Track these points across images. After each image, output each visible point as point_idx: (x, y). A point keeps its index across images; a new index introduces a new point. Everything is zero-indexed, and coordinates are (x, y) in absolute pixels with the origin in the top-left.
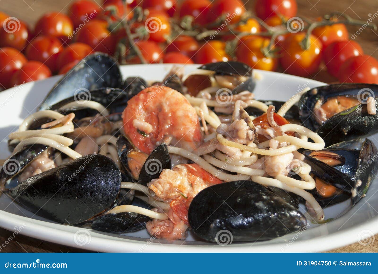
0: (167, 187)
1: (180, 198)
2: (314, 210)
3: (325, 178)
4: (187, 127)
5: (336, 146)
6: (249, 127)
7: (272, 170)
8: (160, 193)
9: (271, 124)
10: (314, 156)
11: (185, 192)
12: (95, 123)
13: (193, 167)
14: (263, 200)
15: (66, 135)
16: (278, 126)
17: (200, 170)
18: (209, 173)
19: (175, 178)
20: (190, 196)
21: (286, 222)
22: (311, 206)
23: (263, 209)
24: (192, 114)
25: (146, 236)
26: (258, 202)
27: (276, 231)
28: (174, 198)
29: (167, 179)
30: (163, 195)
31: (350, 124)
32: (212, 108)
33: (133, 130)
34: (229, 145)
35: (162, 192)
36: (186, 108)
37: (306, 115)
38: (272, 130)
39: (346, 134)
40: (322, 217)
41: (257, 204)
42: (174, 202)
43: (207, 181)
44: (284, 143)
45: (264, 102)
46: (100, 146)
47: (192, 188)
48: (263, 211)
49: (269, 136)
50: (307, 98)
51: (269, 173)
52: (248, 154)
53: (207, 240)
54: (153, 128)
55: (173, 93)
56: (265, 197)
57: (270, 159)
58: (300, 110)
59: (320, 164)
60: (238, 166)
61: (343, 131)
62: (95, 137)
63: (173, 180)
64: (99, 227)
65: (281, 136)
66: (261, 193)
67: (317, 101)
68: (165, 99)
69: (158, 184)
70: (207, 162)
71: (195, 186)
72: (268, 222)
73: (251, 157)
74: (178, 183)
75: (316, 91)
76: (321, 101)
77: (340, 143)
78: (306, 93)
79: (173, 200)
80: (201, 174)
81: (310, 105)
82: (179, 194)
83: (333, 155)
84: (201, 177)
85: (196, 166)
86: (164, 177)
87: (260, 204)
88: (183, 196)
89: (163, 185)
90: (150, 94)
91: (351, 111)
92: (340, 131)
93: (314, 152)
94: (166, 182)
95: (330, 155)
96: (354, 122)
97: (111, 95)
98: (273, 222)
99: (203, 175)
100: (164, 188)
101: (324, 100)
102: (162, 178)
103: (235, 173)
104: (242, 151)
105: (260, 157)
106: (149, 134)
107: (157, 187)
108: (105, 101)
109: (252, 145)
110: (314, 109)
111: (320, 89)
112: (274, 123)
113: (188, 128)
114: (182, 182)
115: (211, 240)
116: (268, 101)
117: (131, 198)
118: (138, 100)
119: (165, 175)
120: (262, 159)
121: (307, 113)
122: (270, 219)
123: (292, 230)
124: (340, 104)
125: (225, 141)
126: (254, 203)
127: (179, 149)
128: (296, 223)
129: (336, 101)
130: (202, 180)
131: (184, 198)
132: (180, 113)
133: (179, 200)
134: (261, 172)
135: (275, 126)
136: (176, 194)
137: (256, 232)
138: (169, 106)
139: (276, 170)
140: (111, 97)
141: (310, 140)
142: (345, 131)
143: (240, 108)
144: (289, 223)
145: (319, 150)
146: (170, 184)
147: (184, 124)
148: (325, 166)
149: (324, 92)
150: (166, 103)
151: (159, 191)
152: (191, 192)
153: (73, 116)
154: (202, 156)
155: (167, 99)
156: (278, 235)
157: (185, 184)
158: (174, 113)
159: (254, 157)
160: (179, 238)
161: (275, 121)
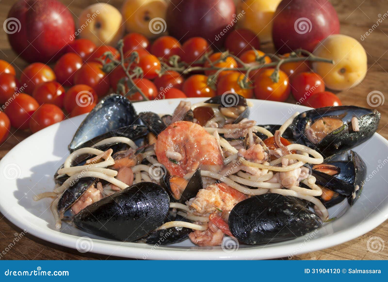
0: (205, 203)
1: (216, 212)
2: (321, 212)
3: (328, 186)
4: (211, 153)
5: (329, 159)
6: (264, 150)
7: (287, 182)
8: (200, 209)
9: (279, 145)
10: (316, 169)
11: (220, 207)
12: (129, 155)
13: (223, 185)
14: (289, 208)
15: (109, 167)
16: (285, 147)
17: (228, 188)
18: (235, 189)
19: (210, 196)
20: (224, 210)
21: (308, 223)
22: (318, 209)
23: (290, 215)
24: (213, 143)
25: (190, 244)
26: (285, 210)
27: (301, 232)
28: (211, 212)
29: (204, 197)
30: (202, 211)
31: (340, 140)
32: (222, 135)
33: (165, 159)
34: (252, 166)
35: (202, 208)
36: (208, 138)
37: (299, 135)
38: (280, 150)
39: (337, 148)
40: (328, 217)
41: (285, 211)
42: (212, 215)
43: (234, 196)
44: (292, 160)
45: (263, 126)
46: (134, 174)
47: (224, 203)
48: (290, 216)
49: (278, 155)
50: (298, 121)
51: (284, 186)
52: (265, 171)
53: (248, 243)
54: (182, 156)
55: (195, 126)
56: (289, 205)
57: (284, 174)
58: (294, 131)
59: (323, 175)
60: (259, 182)
61: (335, 146)
62: (130, 167)
63: (209, 197)
64: (153, 241)
65: (288, 155)
66: (285, 202)
67: (307, 123)
68: (190, 132)
69: (197, 202)
70: (233, 181)
71: (227, 201)
72: (295, 224)
73: (269, 173)
74: (213, 200)
75: (305, 115)
76: (310, 123)
77: (332, 156)
78: (297, 116)
79: (211, 214)
80: (229, 191)
81: (301, 126)
82: (215, 208)
83: (331, 167)
84: (229, 193)
85: (224, 185)
86: (201, 195)
87: (287, 211)
88: (218, 210)
89: (201, 203)
90: (177, 128)
91: (341, 130)
92: (333, 146)
93: (316, 166)
94: (204, 200)
95: (329, 167)
96: (343, 138)
97: (137, 130)
98: (298, 225)
99: (231, 191)
100: (202, 205)
101: (312, 121)
102: (200, 197)
103: (256, 188)
104: (261, 169)
105: (275, 173)
106: (180, 161)
107: (196, 204)
108: (131, 136)
109: (267, 164)
110: (305, 129)
111: (308, 113)
112: (281, 145)
113: (212, 155)
114: (216, 199)
115: (251, 243)
116: (266, 126)
117: (175, 215)
118: (167, 134)
119: (202, 194)
120: (277, 174)
121: (299, 133)
122: (296, 222)
123: (312, 229)
124: (325, 124)
125: (248, 163)
126: (282, 211)
127: (209, 172)
128: (316, 224)
129: (322, 121)
130: (231, 196)
131: (219, 211)
132: (204, 143)
133: (216, 214)
134: (278, 185)
135: (282, 147)
136: (214, 209)
137: (286, 234)
138: (194, 137)
139: (291, 183)
140: (137, 132)
141: (311, 156)
142: (337, 146)
143: (253, 135)
144: (311, 224)
145: (319, 164)
146: (207, 201)
147: (208, 151)
148: (327, 176)
149: (311, 115)
150: (191, 135)
151: (199, 208)
152: (224, 206)
153: (111, 151)
154: (228, 177)
155: (192, 132)
156: (302, 235)
157: (218, 200)
158: (198, 142)
159: (271, 173)
160: (217, 244)
161: (282, 143)
